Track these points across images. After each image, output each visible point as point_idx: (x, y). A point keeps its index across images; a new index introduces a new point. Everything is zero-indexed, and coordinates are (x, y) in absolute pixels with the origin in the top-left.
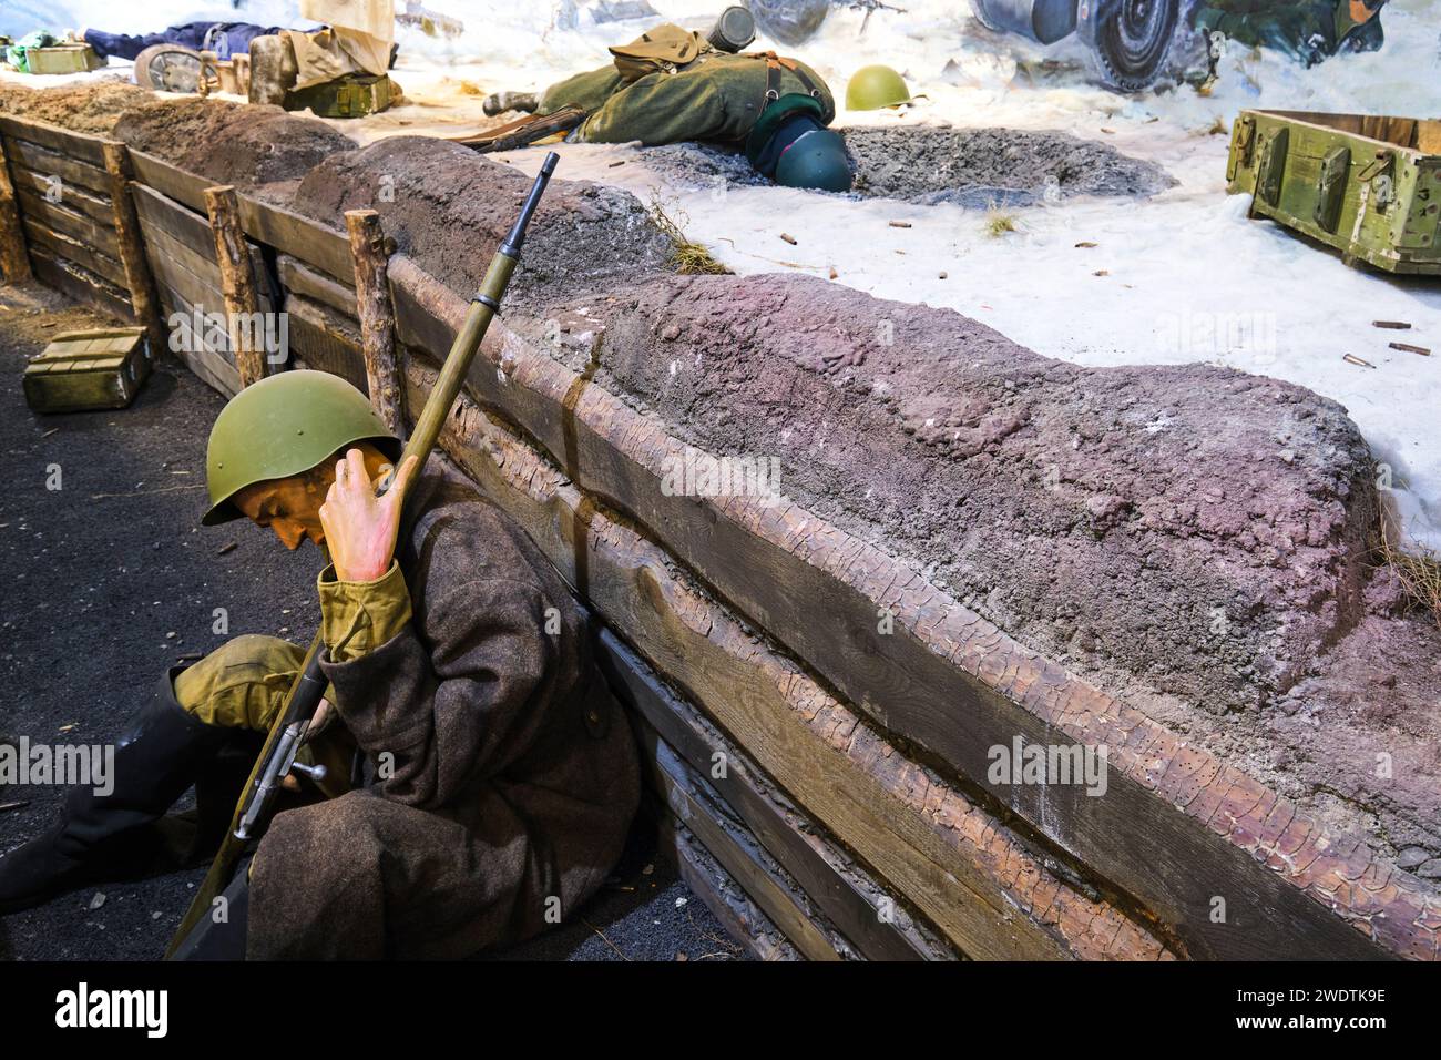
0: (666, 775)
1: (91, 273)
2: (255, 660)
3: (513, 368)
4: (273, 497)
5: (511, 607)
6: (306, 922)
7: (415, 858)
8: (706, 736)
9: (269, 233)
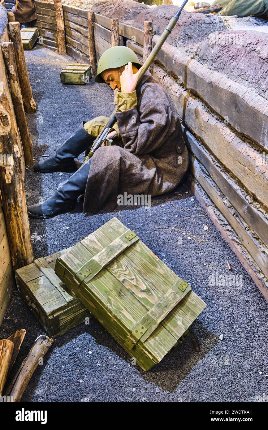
0: (195, 168)
1: (81, 51)
2: (102, 120)
3: (176, 59)
4: (111, 75)
5: (160, 106)
6: (102, 169)
7: (128, 163)
8: (205, 153)
9: (125, 34)
